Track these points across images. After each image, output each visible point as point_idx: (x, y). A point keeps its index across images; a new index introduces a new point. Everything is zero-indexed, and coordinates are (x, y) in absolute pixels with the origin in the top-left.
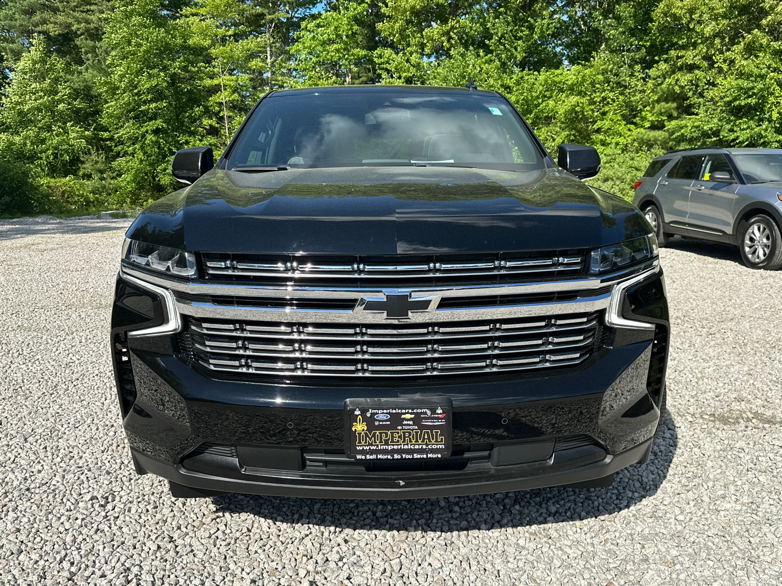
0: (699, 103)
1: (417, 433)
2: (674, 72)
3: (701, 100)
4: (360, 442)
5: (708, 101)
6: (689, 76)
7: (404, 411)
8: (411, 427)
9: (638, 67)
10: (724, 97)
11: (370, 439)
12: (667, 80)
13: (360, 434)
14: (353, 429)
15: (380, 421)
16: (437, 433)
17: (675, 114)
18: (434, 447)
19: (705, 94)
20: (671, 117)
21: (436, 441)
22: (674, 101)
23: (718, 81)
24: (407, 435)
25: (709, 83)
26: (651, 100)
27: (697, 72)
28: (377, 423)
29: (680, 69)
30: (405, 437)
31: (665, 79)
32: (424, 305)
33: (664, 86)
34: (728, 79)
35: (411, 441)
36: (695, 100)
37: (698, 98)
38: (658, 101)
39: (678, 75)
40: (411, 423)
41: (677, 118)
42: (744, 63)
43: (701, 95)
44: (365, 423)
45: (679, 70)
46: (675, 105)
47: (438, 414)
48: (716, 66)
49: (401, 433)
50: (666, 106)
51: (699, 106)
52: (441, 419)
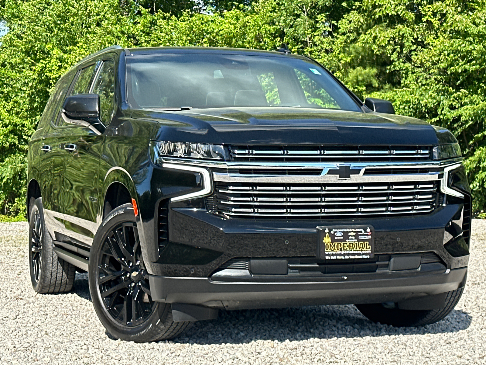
0: (407, 68)
1: (356, 244)
2: (369, 27)
3: (408, 65)
4: (327, 249)
5: (418, 67)
6: (390, 33)
7: (350, 230)
8: (354, 241)
9: (321, 17)
10: (438, 61)
11: (332, 247)
12: (362, 36)
13: (327, 244)
14: (324, 241)
15: (337, 237)
16: (367, 243)
17: (376, 84)
18: (366, 252)
19: (413, 57)
20: (370, 88)
21: (367, 248)
22: (372, 66)
23: (428, 41)
24: (351, 245)
25: (416, 42)
26: (342, 62)
27: (400, 26)
28: (336, 238)
29: (378, 21)
30: (350, 246)
31: (359, 34)
32: (357, 172)
33: (359, 44)
34: (441, 39)
35: (353, 249)
36: (400, 65)
37: (404, 63)
38: (352, 65)
39: (376, 30)
40: (353, 238)
41: (378, 89)
42: (458, 17)
43: (408, 59)
44: (330, 238)
45: (376, 23)
46: (374, 71)
47: (367, 232)
48: (424, 19)
49: (348, 243)
50: (363, 72)
51: (407, 74)
52: (369, 235)
